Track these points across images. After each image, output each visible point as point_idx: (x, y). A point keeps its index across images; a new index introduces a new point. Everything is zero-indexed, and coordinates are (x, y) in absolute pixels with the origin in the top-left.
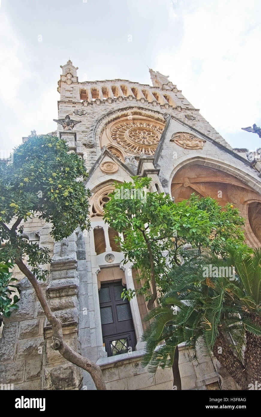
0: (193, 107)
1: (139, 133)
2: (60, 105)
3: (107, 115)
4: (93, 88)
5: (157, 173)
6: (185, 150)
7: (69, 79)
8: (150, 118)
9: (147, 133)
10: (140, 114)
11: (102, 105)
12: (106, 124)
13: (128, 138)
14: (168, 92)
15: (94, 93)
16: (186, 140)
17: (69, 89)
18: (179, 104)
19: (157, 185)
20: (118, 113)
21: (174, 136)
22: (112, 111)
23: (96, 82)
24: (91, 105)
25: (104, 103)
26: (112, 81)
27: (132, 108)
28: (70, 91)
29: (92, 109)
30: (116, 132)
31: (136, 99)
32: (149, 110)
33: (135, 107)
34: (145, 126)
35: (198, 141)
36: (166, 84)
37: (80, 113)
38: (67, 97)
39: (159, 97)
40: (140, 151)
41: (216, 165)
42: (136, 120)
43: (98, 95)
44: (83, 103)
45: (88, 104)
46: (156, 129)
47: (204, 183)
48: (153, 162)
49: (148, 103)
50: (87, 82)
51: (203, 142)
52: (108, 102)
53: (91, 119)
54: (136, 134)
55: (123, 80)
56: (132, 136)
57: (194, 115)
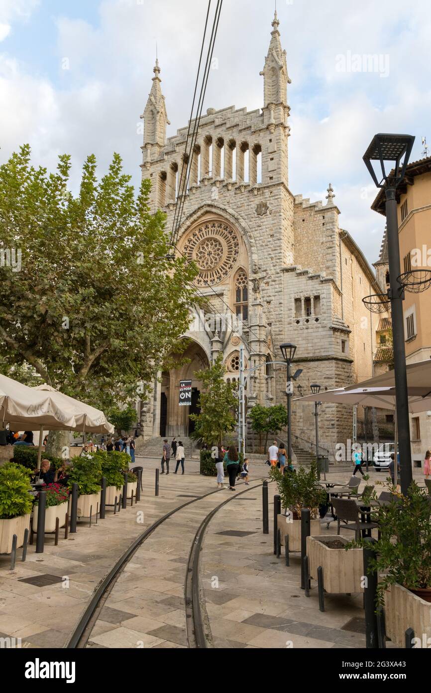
1: (206, 246)
3: (176, 233)
4: (173, 161)
9: (214, 244)
18: (264, 170)
22: (181, 223)
30: (187, 248)
34: (215, 231)
42: (208, 221)
52: (181, 200)
54: (203, 249)
56: (199, 254)
57: (271, 198)
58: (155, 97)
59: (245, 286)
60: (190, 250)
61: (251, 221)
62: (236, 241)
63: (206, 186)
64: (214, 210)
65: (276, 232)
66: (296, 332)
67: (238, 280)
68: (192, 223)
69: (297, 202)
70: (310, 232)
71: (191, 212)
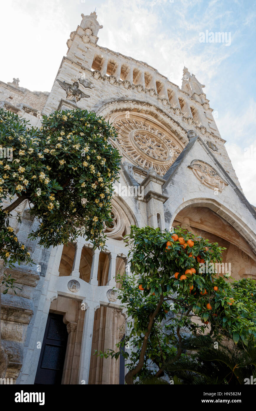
0: (220, 135)
1: (146, 138)
2: (65, 63)
3: (118, 102)
4: (112, 60)
5: (164, 200)
6: (202, 185)
7: (87, 35)
8: (166, 126)
9: (156, 143)
10: (156, 117)
11: (116, 86)
12: (112, 112)
13: (132, 140)
14: (197, 103)
15: (110, 67)
16: (207, 174)
17: (82, 48)
18: (205, 125)
19: (158, 216)
20: (132, 104)
21: (194, 163)
22: (125, 99)
23: (118, 55)
24: (102, 80)
25: (120, 84)
26: (137, 61)
27: (151, 105)
28: (83, 51)
29: (102, 85)
30: (120, 126)
31: (158, 96)
32: (169, 117)
33: (154, 106)
34: (156, 134)
35: (219, 181)
36: (198, 94)
37: (85, 84)
38: (77, 58)
39: (185, 105)
40: (140, 161)
41: (230, 218)
42: (149, 122)
43: (114, 71)
44: (94, 73)
45: (100, 77)
46: (168, 143)
47: (205, 233)
48: (163, 185)
49: (170, 107)
50: (107, 49)
51: (225, 184)
52: (124, 86)
53: (97, 97)
54: (143, 139)
55: (150, 66)
56: (137, 140)
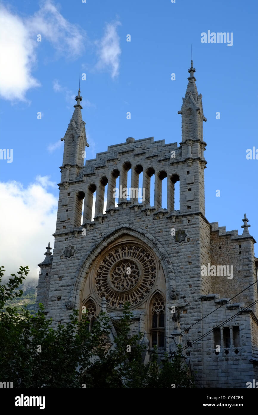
4: (91, 182)
9: (130, 266)
11: (92, 228)
12: (91, 265)
13: (109, 281)
14: (180, 164)
20: (104, 243)
22: (97, 244)
25: (94, 224)
27: (120, 229)
28: (66, 206)
29: (81, 240)
30: (102, 269)
37: (68, 254)
38: (62, 222)
42: (125, 244)
44: (74, 232)
45: (79, 233)
49: (141, 211)
51: (110, 345)
52: (98, 221)
53: (77, 261)
56: (114, 276)
57: (189, 226)
58: (76, 123)
59: (162, 312)
60: (104, 271)
61: (169, 247)
62: (153, 265)
63: (124, 209)
64: (131, 233)
65: (194, 260)
66: (215, 363)
67: (155, 304)
68: (109, 244)
69: (213, 230)
70: (227, 260)
71: (109, 233)
